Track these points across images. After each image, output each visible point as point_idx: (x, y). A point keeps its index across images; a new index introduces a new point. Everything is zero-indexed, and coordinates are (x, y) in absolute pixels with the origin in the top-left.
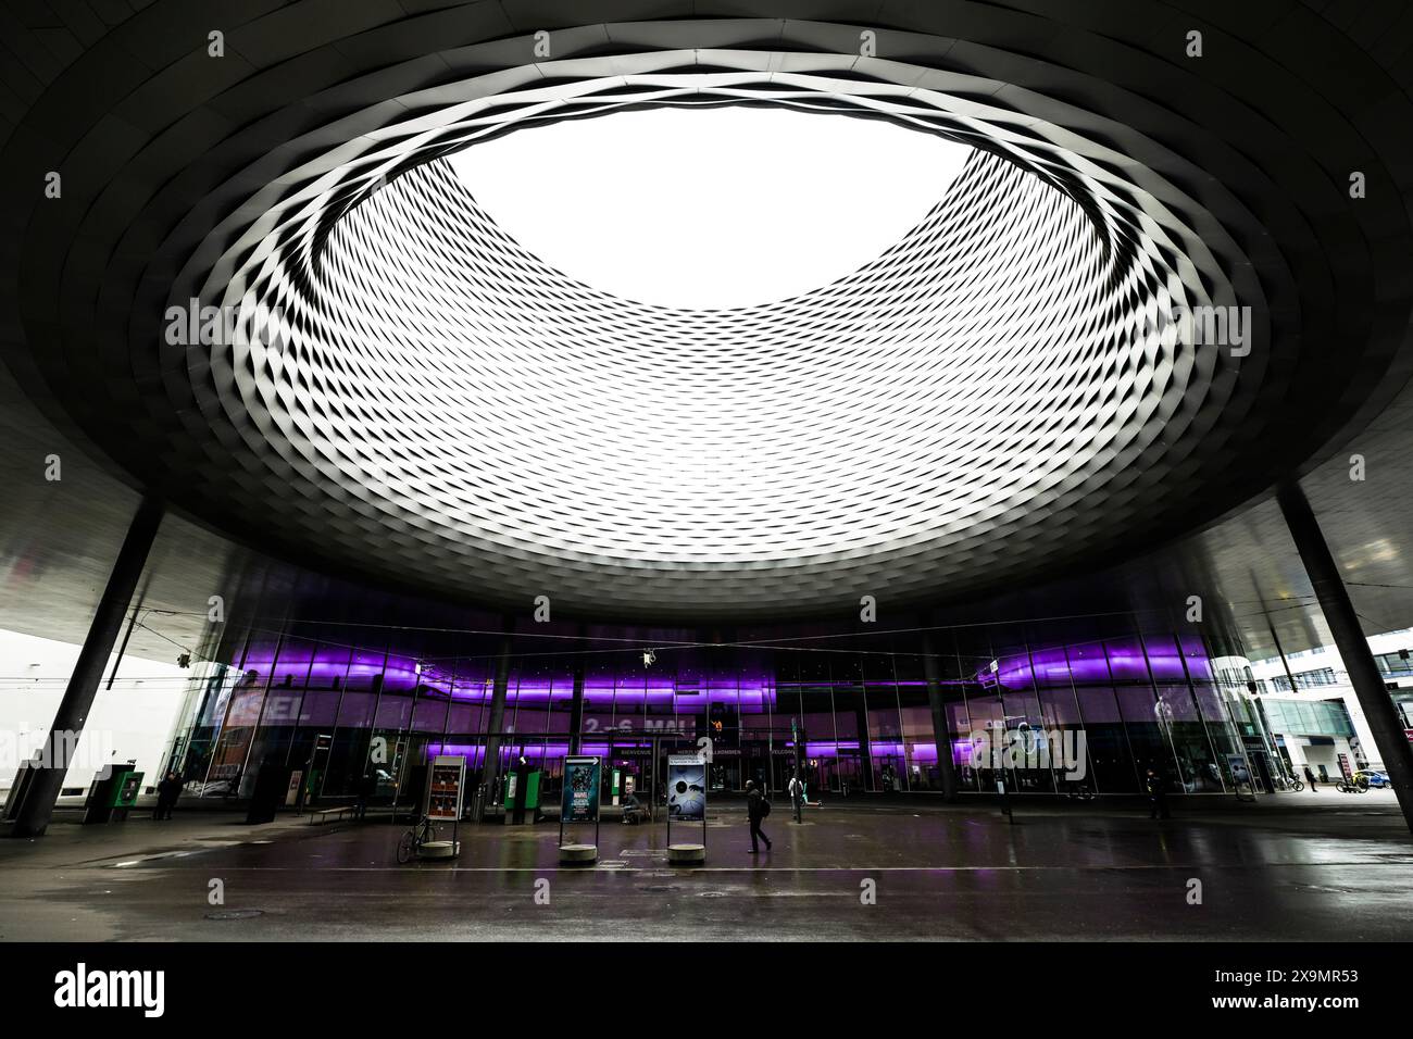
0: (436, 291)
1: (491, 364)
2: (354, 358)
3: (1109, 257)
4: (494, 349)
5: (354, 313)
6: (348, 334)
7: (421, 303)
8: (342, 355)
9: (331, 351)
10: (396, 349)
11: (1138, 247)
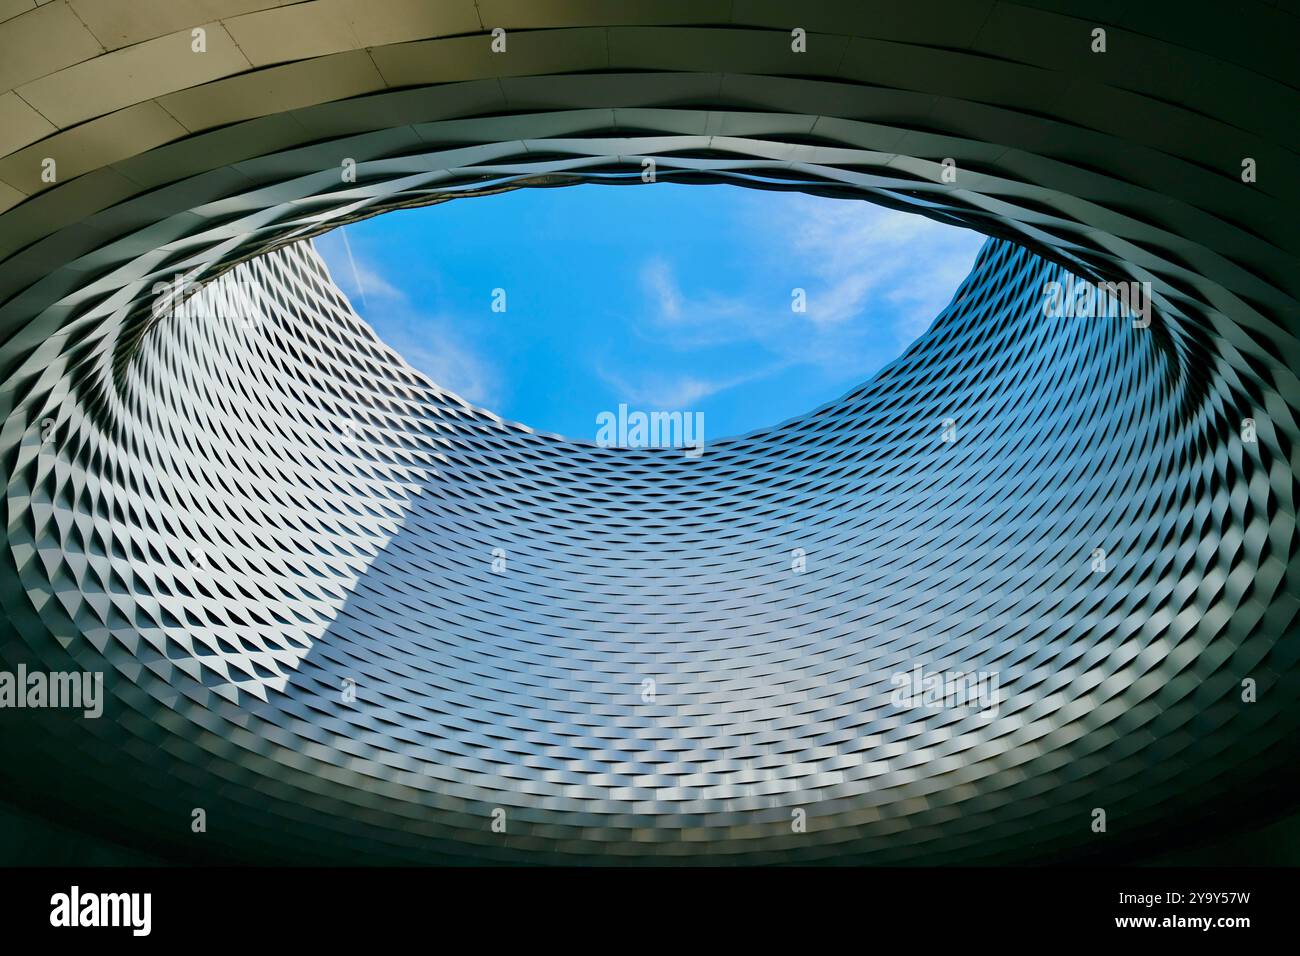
0: (285, 423)
1: (350, 520)
2: (157, 508)
3: (1179, 374)
4: (355, 501)
5: (167, 447)
6: (154, 475)
7: (262, 436)
8: (141, 503)
9: (125, 496)
10: (219, 497)
11: (1215, 356)
